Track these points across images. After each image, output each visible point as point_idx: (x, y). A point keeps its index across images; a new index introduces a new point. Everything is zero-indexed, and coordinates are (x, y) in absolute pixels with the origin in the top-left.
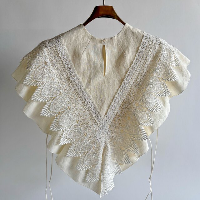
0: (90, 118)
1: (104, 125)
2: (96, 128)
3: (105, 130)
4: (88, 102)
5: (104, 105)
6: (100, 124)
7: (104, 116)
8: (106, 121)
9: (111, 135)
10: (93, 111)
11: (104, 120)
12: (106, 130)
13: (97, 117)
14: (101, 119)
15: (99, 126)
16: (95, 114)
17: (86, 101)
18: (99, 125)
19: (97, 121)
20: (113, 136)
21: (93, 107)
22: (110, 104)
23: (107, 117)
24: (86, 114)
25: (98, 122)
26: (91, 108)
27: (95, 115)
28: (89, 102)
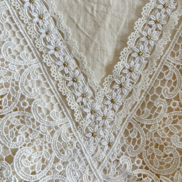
0: (39, 82)
1: (99, 119)
2: (64, 130)
3: (105, 143)
4: (35, 15)
5: (102, 30)
6: (84, 115)
7: (103, 81)
8: (109, 102)
9: (134, 168)
10: (53, 56)
11: (99, 99)
12: (110, 145)
13: (70, 79)
14: (87, 89)
15: (77, 124)
16: (62, 68)
17: (26, 10)
18: (78, 115)
19: (70, 99)
20: (143, 172)
21: (54, 38)
22: (131, 27)
23: (116, 87)
24: (20, 63)
25: (74, 105)
26: (45, 40)
27: (63, 72)
28: (40, 18)
